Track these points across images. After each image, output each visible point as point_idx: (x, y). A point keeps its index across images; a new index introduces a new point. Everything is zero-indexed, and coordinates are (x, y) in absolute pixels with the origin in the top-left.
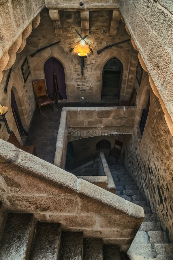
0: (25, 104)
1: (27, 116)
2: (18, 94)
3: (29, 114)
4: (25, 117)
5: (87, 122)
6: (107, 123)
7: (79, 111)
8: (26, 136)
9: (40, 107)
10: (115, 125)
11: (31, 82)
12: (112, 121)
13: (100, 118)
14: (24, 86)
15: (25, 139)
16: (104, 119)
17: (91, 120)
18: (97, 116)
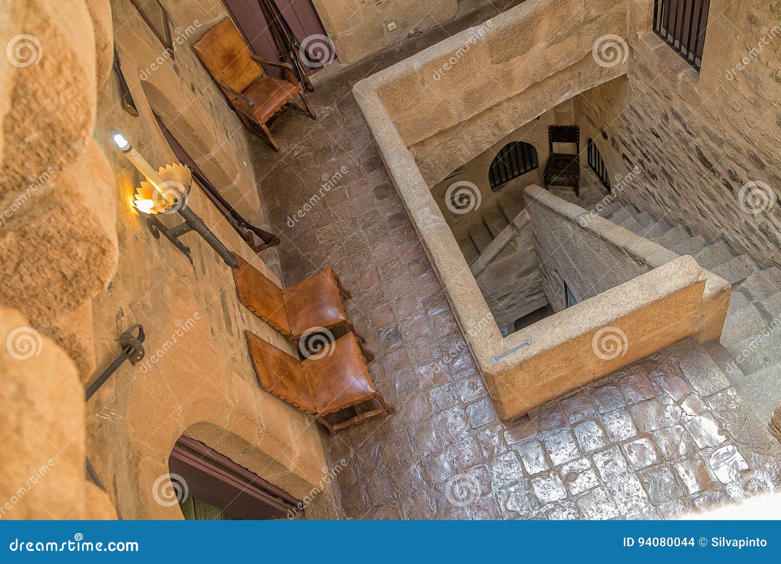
0: (214, 136)
1: (238, 176)
2: (173, 108)
3: (242, 166)
4: (235, 183)
5: (459, 101)
6: (531, 72)
7: (421, 71)
8: (274, 250)
9: (264, 127)
10: (562, 65)
11: (188, 49)
12: (545, 57)
13: (500, 66)
14: (177, 70)
15: (276, 262)
16: (515, 60)
17: (473, 84)
18: (489, 61)
